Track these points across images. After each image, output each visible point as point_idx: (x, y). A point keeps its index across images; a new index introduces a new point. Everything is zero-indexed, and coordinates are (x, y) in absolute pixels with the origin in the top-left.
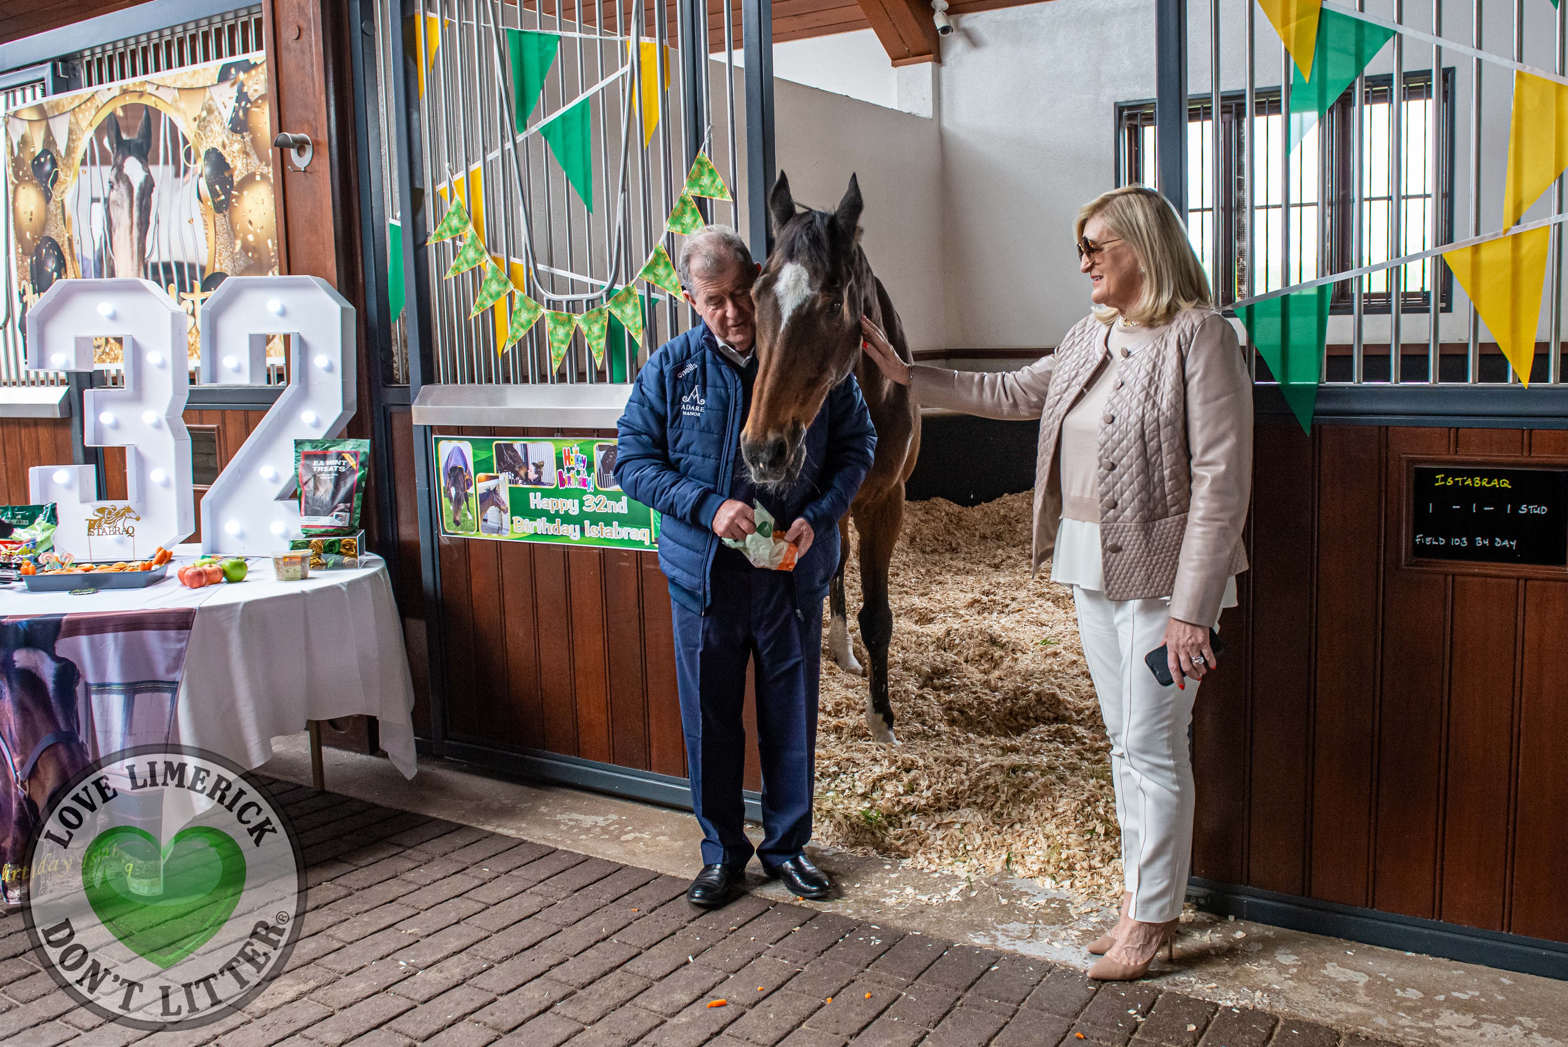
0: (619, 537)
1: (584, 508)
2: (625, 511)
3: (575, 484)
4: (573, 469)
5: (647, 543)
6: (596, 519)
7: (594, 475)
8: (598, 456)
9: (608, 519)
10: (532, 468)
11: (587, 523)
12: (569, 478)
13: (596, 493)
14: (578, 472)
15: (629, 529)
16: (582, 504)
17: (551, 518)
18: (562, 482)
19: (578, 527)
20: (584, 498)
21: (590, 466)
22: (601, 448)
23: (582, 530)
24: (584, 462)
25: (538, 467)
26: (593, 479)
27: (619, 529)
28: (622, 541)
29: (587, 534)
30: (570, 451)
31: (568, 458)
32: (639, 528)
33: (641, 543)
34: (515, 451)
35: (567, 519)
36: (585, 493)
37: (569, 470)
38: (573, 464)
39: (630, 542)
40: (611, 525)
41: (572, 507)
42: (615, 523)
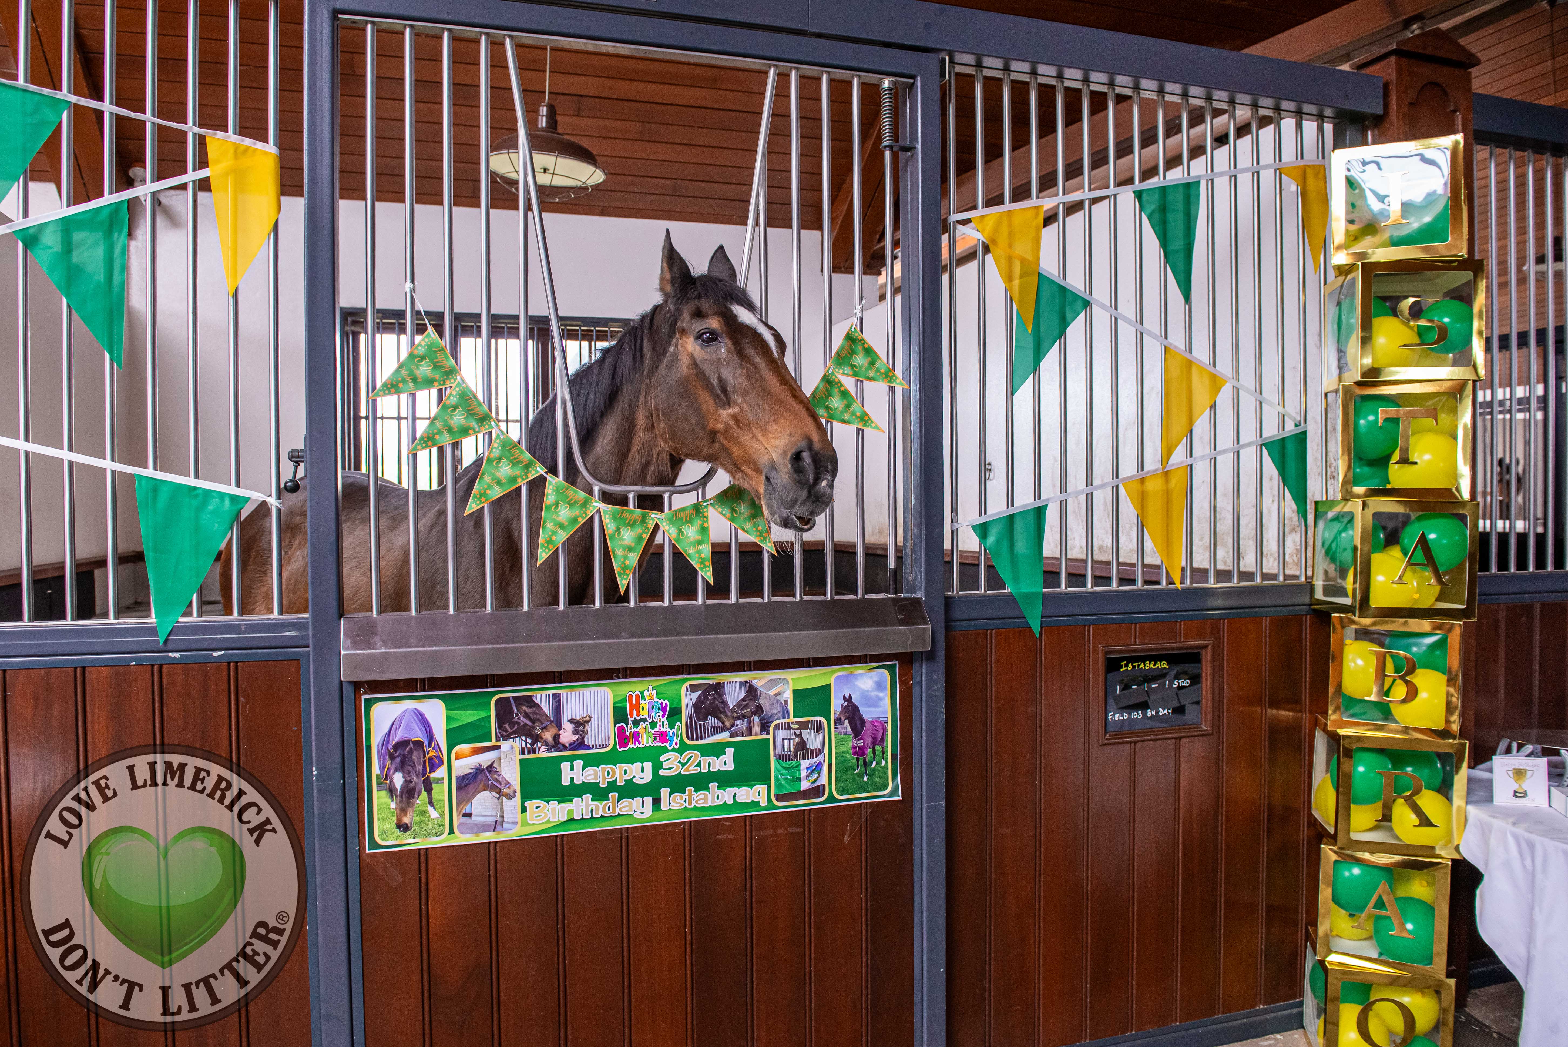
0: (719, 802)
1: (662, 772)
2: (730, 766)
3: (647, 741)
4: (645, 720)
5: (764, 803)
6: (678, 784)
7: (681, 727)
8: (687, 700)
9: (700, 782)
10: (568, 727)
11: (665, 792)
12: (637, 735)
13: (682, 748)
14: (653, 724)
15: (735, 790)
16: (657, 766)
17: (599, 793)
18: (622, 739)
19: (648, 800)
20: (662, 758)
21: (674, 713)
22: (693, 688)
23: (657, 802)
24: (663, 709)
25: (579, 725)
26: (678, 732)
27: (719, 792)
28: (725, 807)
29: (664, 806)
30: (641, 696)
31: (636, 706)
32: (751, 786)
33: (755, 804)
34: (536, 705)
35: (630, 790)
36: (665, 750)
37: (636, 723)
38: (644, 714)
39: (736, 805)
40: (707, 788)
41: (642, 773)
42: (713, 785)
